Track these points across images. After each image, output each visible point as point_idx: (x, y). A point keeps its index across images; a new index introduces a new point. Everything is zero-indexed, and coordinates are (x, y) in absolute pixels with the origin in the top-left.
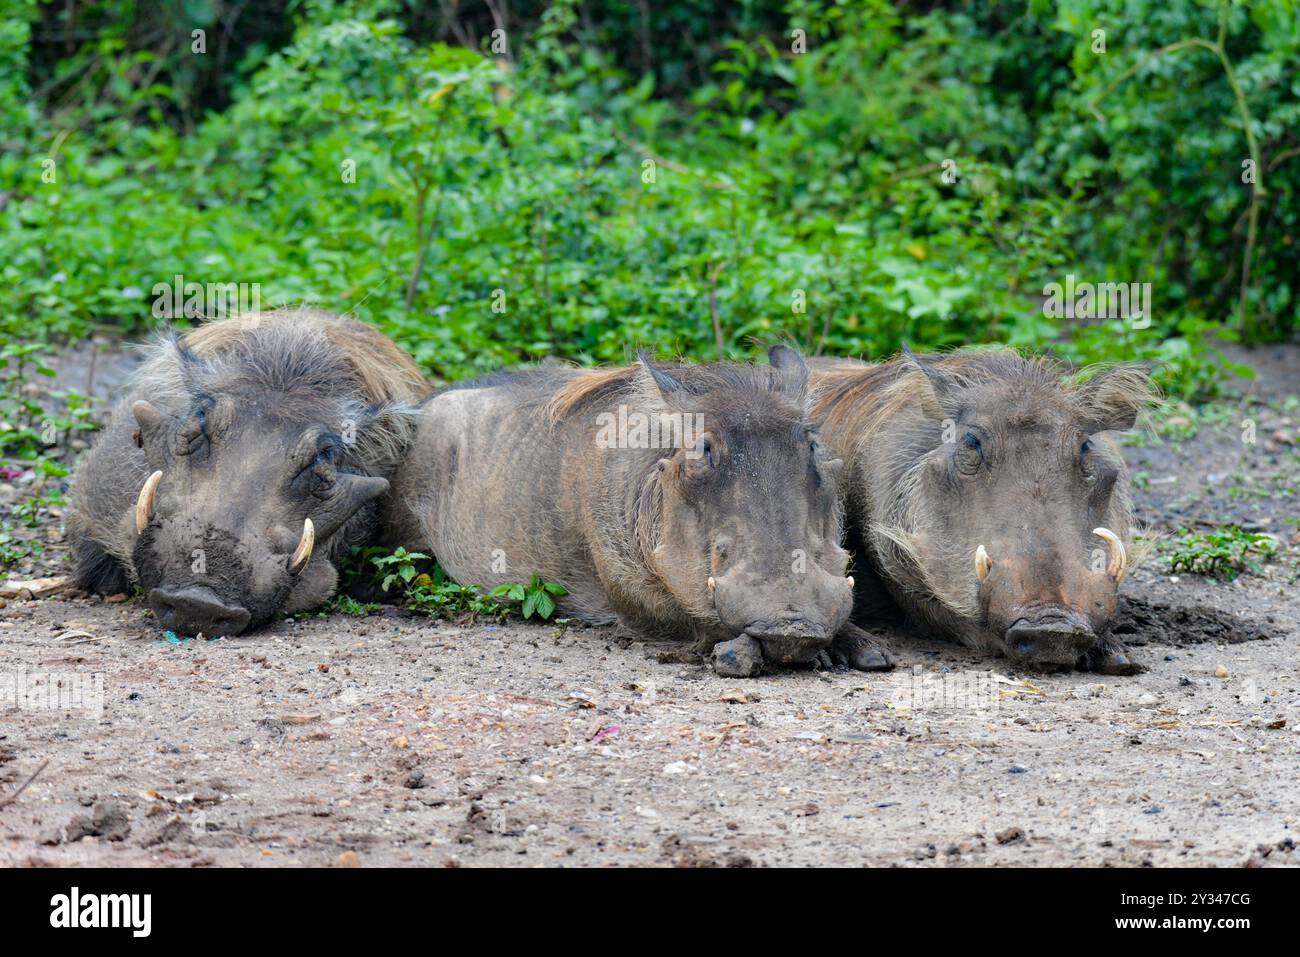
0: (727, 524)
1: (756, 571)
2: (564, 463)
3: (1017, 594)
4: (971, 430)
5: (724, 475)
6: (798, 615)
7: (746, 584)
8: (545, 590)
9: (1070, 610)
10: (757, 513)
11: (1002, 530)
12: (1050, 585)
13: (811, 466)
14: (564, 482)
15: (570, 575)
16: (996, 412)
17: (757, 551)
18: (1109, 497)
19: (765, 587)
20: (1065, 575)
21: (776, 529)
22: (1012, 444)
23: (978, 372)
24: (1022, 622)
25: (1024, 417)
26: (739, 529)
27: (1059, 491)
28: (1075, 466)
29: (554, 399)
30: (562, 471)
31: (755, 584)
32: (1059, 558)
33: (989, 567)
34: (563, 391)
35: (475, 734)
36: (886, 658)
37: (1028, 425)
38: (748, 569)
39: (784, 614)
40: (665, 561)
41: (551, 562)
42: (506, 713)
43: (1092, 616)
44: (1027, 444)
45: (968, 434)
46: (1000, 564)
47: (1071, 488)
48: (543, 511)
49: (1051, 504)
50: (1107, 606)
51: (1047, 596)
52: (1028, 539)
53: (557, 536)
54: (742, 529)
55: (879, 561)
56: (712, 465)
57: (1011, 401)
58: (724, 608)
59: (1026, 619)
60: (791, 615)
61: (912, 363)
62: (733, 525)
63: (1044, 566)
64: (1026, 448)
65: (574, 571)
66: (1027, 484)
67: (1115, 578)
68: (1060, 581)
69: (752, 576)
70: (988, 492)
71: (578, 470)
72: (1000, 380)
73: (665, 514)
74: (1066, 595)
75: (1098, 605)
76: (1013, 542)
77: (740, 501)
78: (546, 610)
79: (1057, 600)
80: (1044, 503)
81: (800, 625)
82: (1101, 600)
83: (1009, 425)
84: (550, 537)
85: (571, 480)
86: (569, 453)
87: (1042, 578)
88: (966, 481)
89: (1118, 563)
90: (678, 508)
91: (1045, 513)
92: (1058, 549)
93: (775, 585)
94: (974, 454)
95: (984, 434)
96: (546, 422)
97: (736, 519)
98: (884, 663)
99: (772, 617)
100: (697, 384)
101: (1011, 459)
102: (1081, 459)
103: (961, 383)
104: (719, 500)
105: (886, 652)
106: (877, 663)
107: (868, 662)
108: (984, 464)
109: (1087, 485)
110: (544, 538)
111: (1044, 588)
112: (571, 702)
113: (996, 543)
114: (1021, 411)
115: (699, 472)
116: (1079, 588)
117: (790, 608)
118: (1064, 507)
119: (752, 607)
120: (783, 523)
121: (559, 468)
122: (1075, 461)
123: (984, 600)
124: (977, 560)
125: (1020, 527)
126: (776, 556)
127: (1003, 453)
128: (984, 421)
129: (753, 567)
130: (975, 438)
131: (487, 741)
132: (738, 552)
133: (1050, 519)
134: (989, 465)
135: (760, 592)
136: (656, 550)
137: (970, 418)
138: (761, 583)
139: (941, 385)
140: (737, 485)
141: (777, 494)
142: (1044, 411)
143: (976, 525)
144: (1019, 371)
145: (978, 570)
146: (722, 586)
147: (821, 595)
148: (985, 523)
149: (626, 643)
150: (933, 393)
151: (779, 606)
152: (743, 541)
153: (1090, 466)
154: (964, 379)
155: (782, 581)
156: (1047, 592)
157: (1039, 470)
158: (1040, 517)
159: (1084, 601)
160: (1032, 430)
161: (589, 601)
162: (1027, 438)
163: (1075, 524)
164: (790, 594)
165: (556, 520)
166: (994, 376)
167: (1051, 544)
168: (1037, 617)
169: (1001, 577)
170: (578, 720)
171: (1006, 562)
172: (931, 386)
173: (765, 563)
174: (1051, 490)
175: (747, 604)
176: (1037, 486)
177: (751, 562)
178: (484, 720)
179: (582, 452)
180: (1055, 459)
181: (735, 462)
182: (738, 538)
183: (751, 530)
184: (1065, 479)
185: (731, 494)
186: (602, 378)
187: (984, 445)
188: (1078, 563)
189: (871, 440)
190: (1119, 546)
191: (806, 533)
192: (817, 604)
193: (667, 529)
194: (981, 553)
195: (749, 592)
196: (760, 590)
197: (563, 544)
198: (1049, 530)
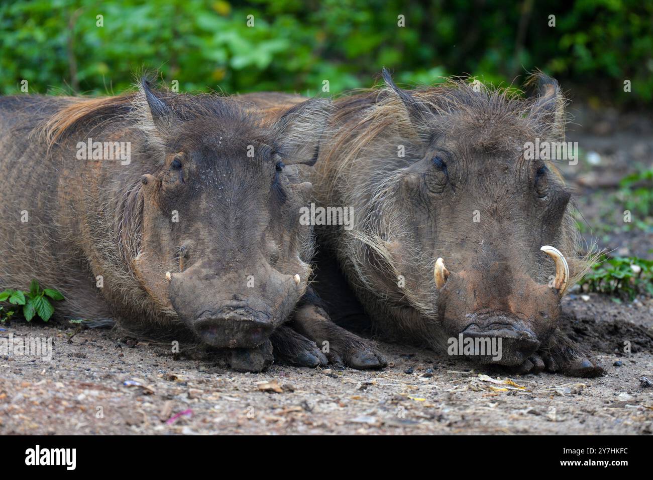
0: (192, 230)
1: (210, 267)
2: (61, 182)
3: (469, 302)
4: (440, 154)
5: (192, 188)
6: (241, 304)
7: (200, 279)
8: (45, 295)
9: (516, 318)
10: (218, 219)
11: (461, 244)
12: (500, 295)
13: (275, 182)
14: (61, 198)
15: (66, 282)
16: (462, 138)
17: (214, 251)
18: (561, 216)
19: (215, 281)
20: (515, 287)
21: (233, 233)
22: (475, 167)
23: (448, 100)
24: (473, 326)
25: (486, 143)
26: (202, 233)
27: (515, 210)
28: (530, 188)
29: (49, 123)
30: (59, 189)
31: (207, 278)
32: (510, 272)
33: (446, 277)
34: (57, 117)
35: (59, 416)
36: (379, 358)
37: (491, 151)
38: (203, 266)
39: (228, 303)
40: (144, 267)
41: (48, 271)
42: (81, 397)
43: (536, 324)
44: (488, 167)
45: (437, 158)
46: (455, 274)
47: (526, 208)
48: (41, 225)
49: (506, 223)
50: (550, 316)
51: (496, 305)
52: (484, 252)
53: (54, 247)
54: (204, 234)
55: (356, 273)
56: (183, 180)
57: (476, 128)
58: (177, 299)
59: (476, 324)
60: (235, 303)
61: (391, 90)
62: (197, 231)
63: (495, 278)
64: (487, 171)
65: (71, 279)
66: (487, 203)
67: (558, 290)
68: (509, 292)
69: (205, 272)
70: (452, 210)
71: (75, 189)
72: (468, 110)
73: (145, 224)
74: (513, 305)
75: (542, 314)
76: (470, 255)
77: (204, 209)
78: (46, 313)
79: (505, 309)
80: (500, 221)
81: (242, 311)
82: (545, 310)
83: (474, 151)
84: (47, 248)
85: (68, 198)
86: (66, 172)
87: (493, 289)
88: (433, 198)
89: (562, 278)
90: (156, 218)
91: (500, 230)
92: (509, 263)
93: (224, 278)
94: (441, 174)
95: (450, 158)
96: (43, 142)
97: (200, 225)
98: (378, 362)
99: (217, 307)
100: (183, 111)
101: (474, 180)
102: (536, 182)
103: (434, 110)
104: (188, 210)
105: (378, 353)
106: (370, 363)
107: (363, 361)
108: (449, 184)
109: (541, 204)
110: (42, 249)
111: (494, 298)
112: (133, 389)
113: (456, 255)
114: (484, 138)
115: (172, 186)
116: (525, 298)
117: (235, 298)
118: (519, 225)
119: (202, 299)
120: (240, 228)
121: (56, 187)
122: (530, 183)
123: (441, 308)
124: (436, 271)
125: (477, 242)
126: (229, 255)
127: (467, 174)
128: (451, 146)
129: (209, 264)
130: (442, 161)
131: (73, 421)
132: (198, 253)
133: (504, 235)
134: (453, 185)
135: (211, 285)
136: (137, 258)
137: (440, 143)
138: (213, 277)
139: (416, 111)
140: (204, 196)
141: (239, 204)
142: (505, 138)
143: (440, 238)
144: (485, 101)
145: (436, 280)
146: (177, 279)
147: (267, 288)
148: (447, 236)
149: (132, 343)
150: (409, 119)
151: (224, 295)
152: (203, 244)
153: (544, 188)
154: (437, 107)
155: (231, 275)
156: (496, 301)
157: (498, 191)
158: (495, 234)
159: (529, 310)
160: (494, 155)
161: (85, 306)
162: (489, 162)
163: (528, 241)
164: (237, 286)
165: (53, 233)
166: (463, 106)
167: (503, 258)
168: (486, 323)
169: (457, 287)
170: (147, 404)
171: (462, 273)
172: (407, 113)
173: (219, 261)
174: (507, 209)
175: (198, 297)
176: (495, 205)
177: (206, 260)
178: (64, 403)
179: (78, 173)
180: (513, 182)
181: (203, 177)
182: (199, 241)
183: (210, 234)
184: (520, 199)
185: (197, 205)
186: (94, 105)
187: (449, 168)
188: (527, 276)
189: (350, 165)
190: (563, 262)
191: (263, 238)
192: (263, 296)
193: (147, 238)
194: (440, 264)
195: (201, 285)
196: (211, 283)
197: (60, 254)
198: (502, 245)
